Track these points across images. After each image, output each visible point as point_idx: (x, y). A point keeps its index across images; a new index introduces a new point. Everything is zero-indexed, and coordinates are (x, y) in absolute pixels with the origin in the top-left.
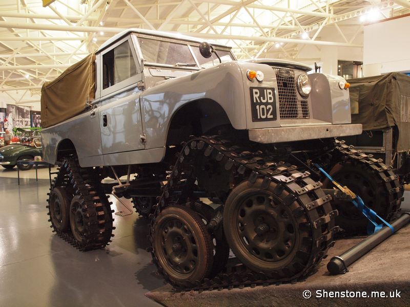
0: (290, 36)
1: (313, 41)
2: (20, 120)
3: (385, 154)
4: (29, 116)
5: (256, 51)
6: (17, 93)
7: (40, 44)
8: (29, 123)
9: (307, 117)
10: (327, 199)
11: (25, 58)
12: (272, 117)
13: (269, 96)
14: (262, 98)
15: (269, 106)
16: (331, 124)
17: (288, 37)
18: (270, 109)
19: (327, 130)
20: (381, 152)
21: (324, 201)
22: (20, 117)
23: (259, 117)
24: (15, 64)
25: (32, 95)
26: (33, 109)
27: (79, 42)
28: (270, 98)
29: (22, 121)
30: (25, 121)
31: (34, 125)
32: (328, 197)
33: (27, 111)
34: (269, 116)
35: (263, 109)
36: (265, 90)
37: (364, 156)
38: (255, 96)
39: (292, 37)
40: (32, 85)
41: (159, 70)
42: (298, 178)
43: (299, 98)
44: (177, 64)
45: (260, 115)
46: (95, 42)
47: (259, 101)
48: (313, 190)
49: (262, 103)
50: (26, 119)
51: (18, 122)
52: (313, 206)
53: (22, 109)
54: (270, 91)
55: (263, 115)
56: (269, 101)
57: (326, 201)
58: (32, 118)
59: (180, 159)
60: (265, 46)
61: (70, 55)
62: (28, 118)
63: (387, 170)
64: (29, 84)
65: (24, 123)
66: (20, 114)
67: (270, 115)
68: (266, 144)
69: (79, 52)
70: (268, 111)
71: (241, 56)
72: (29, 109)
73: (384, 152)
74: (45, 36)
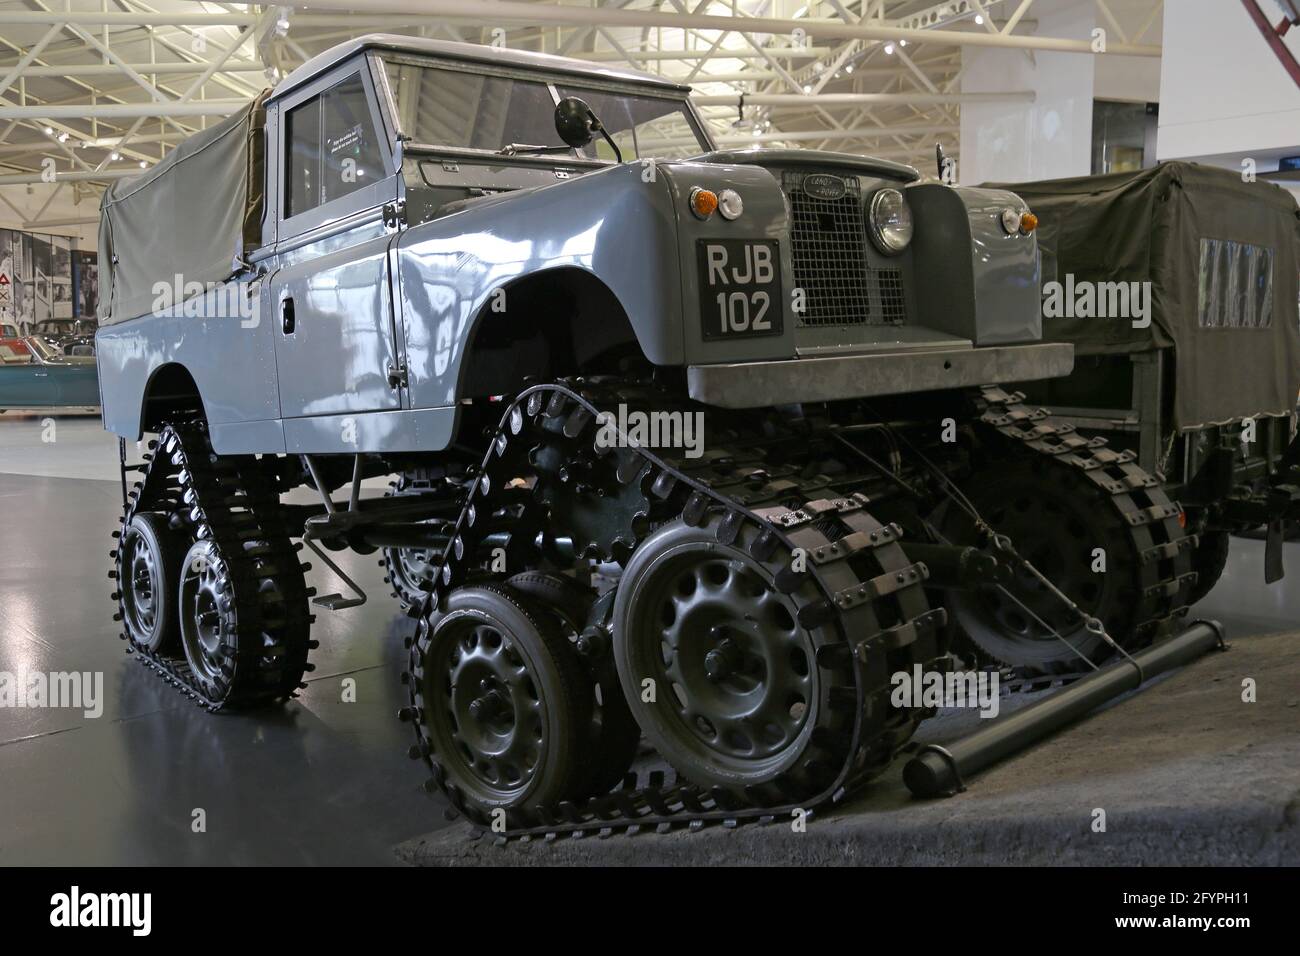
0: (934, 17)
1: (1004, 36)
2: (38, 279)
3: (1138, 433)
4: (68, 268)
5: (819, 66)
6: (30, 191)
7: (107, 31)
8: (68, 292)
9: (896, 322)
10: (912, 576)
11: (60, 79)
12: (767, 325)
13: (759, 264)
14: (735, 271)
15: (757, 295)
16: (970, 342)
17: (925, 20)
18: (761, 302)
19: (947, 365)
20: (1127, 429)
21: (901, 580)
22: (37, 270)
23: (724, 329)
24: (24, 95)
25: (78, 199)
26: (82, 246)
27: (232, 31)
28: (764, 271)
29: (43, 286)
30: (55, 286)
31: (82, 300)
32: (918, 568)
33: (60, 251)
34: (759, 325)
35: (739, 304)
36: (747, 248)
37: (1076, 441)
38: (713, 264)
39: (938, 20)
40: (78, 167)
41: (450, 168)
42: (827, 513)
43: (872, 262)
44: (509, 147)
45: (727, 321)
46: (284, 34)
47: (725, 281)
48: (869, 550)
49: (734, 287)
50: (58, 280)
51: (29, 288)
52: (862, 595)
53: (44, 243)
54: (765, 249)
55: (740, 319)
56: (760, 279)
57: (908, 582)
58: (78, 273)
59: (496, 444)
60: (848, 50)
61: (203, 70)
62: (63, 273)
63: (1142, 488)
64: (68, 163)
65: (50, 290)
66: (39, 260)
67: (762, 321)
68: (735, 410)
69: (233, 62)
70: (754, 309)
71: (768, 82)
72: (66, 246)
73: (1136, 429)
74: (125, 10)
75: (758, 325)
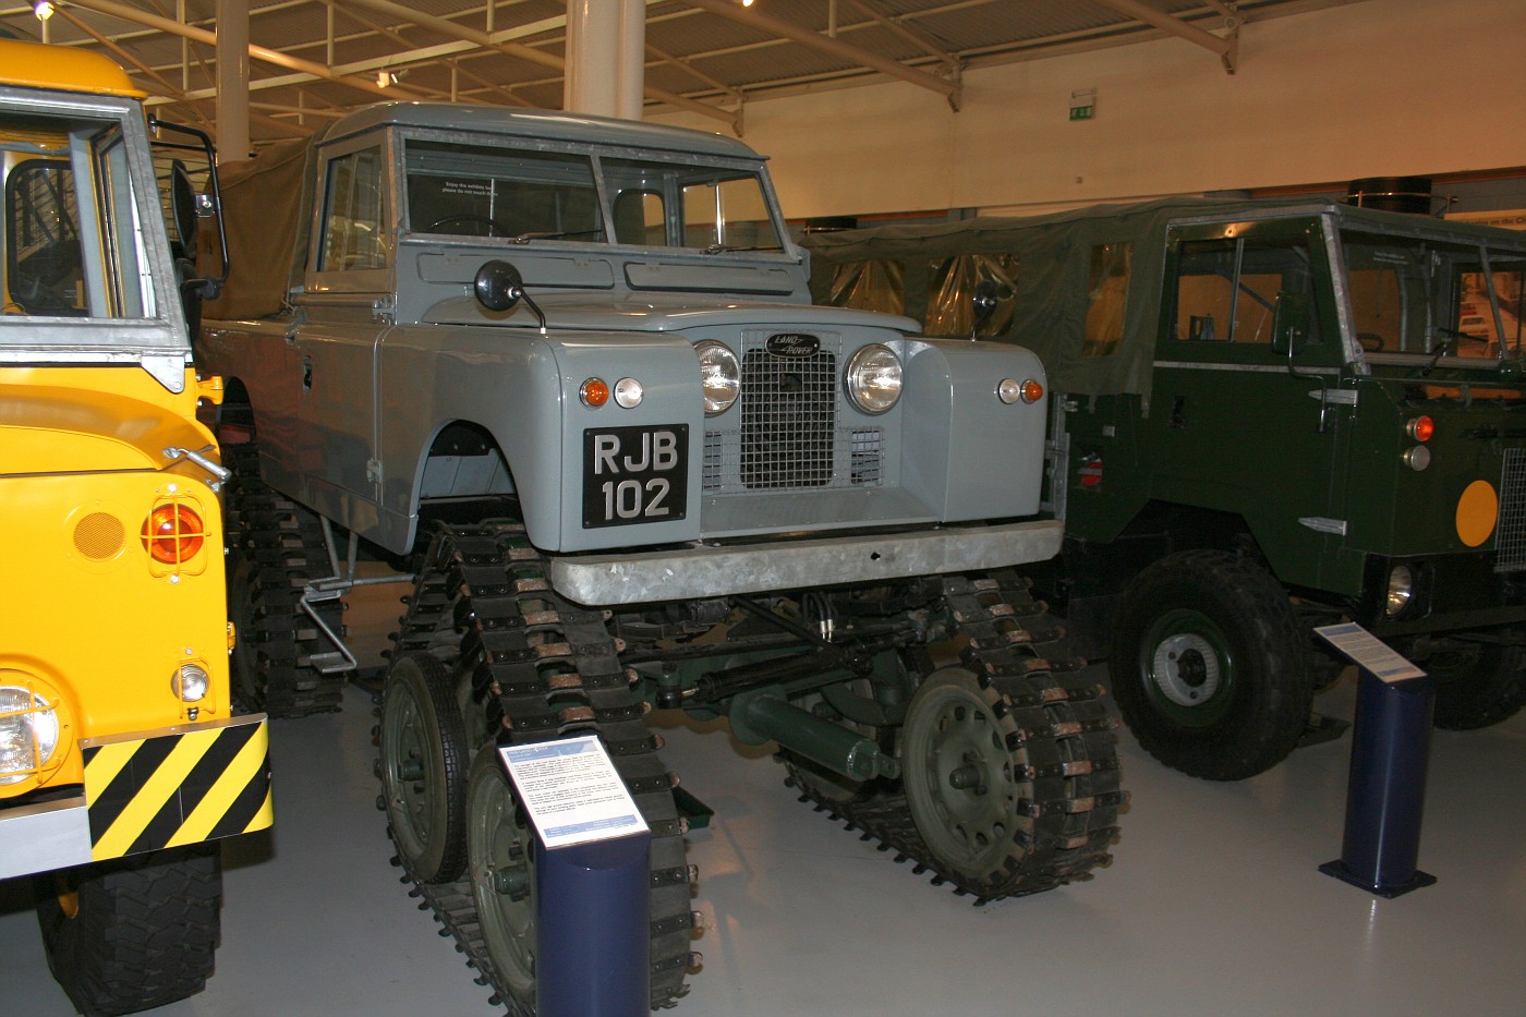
12: (663, 510)
13: (659, 450)
14: (628, 458)
15: (654, 482)
18: (658, 489)
19: (876, 557)
23: (609, 515)
28: (665, 458)
34: (654, 510)
35: (629, 493)
36: (646, 436)
38: (599, 453)
44: (523, 236)
45: (613, 509)
47: (615, 469)
49: (626, 475)
54: (669, 435)
55: (629, 507)
56: (658, 466)
67: (659, 506)
70: (648, 497)
75: (650, 510)
